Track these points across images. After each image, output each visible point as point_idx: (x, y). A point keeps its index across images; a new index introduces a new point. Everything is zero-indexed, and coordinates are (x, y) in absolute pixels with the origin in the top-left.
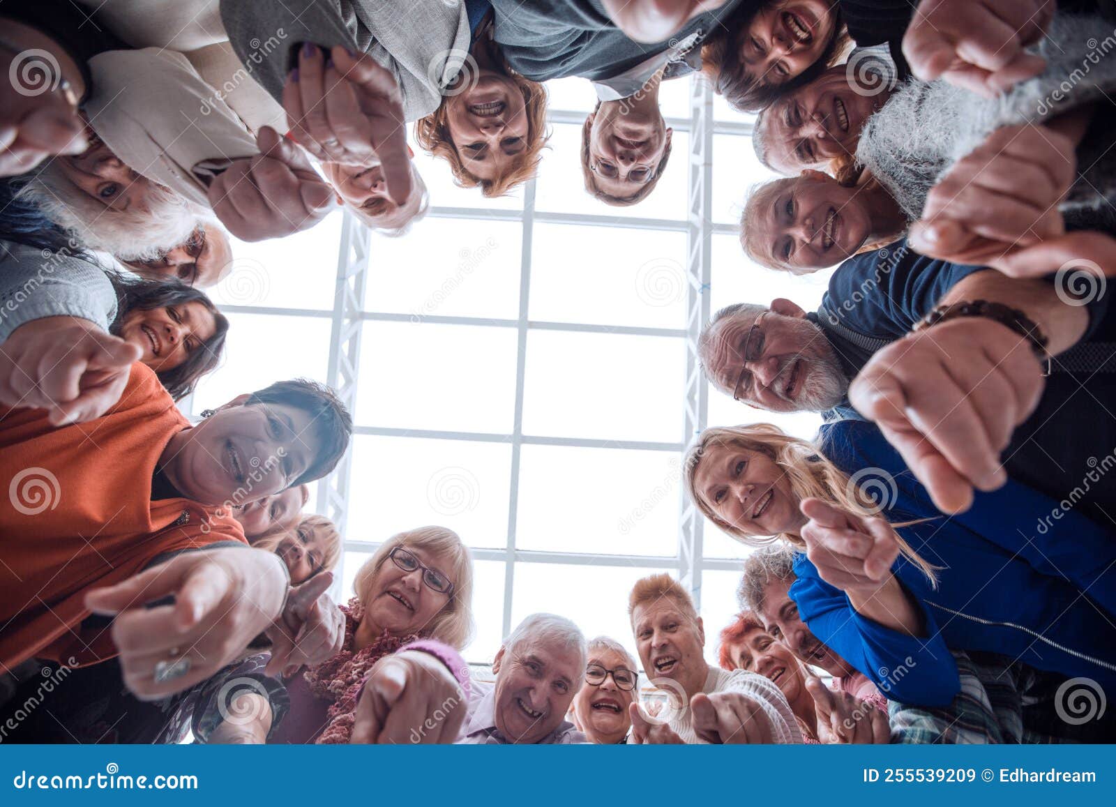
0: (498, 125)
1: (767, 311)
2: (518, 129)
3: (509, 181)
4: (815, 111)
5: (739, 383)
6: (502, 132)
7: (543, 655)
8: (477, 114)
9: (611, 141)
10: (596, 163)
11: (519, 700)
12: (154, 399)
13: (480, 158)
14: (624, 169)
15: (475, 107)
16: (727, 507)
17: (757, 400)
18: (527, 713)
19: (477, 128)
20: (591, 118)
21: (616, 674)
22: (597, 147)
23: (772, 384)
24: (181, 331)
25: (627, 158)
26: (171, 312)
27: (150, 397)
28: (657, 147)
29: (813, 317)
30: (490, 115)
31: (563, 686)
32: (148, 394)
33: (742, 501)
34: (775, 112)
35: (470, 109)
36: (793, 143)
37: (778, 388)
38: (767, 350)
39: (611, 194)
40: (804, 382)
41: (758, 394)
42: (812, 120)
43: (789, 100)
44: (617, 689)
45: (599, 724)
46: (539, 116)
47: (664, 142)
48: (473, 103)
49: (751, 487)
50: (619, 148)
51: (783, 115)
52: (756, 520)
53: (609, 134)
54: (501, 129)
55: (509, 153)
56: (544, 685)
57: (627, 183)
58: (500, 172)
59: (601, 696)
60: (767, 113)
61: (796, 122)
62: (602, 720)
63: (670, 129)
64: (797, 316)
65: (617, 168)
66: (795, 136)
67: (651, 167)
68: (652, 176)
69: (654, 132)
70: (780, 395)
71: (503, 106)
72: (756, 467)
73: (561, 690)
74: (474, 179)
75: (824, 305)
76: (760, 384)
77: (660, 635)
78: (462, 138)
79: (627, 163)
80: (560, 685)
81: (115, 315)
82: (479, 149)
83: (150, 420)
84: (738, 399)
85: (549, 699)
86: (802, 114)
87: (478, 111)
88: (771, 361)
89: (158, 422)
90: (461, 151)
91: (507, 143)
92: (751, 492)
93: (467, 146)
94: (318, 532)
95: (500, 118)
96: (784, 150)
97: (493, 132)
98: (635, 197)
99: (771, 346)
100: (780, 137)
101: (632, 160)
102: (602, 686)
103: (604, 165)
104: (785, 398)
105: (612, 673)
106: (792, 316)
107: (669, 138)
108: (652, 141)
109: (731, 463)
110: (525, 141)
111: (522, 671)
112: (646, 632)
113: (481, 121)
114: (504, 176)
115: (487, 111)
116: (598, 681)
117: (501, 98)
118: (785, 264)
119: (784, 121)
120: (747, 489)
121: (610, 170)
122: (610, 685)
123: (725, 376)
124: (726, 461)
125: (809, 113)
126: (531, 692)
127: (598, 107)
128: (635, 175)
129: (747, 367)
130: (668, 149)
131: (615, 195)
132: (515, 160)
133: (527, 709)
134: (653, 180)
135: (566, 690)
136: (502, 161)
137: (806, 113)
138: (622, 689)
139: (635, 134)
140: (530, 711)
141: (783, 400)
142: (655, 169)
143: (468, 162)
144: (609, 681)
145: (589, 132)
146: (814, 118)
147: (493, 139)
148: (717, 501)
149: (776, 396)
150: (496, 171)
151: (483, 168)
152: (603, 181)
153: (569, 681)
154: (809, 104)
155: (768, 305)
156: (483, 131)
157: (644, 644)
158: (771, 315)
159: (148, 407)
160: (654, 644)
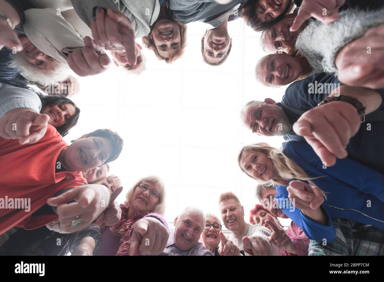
0: (170, 38)
1: (263, 102)
2: (177, 40)
3: (174, 58)
4: (282, 31)
5: (254, 127)
6: (172, 41)
7: (191, 219)
8: (163, 35)
9: (211, 44)
10: (206, 51)
11: (183, 235)
12: (56, 137)
13: (164, 50)
14: (216, 53)
15: (162, 32)
16: (251, 172)
17: (260, 132)
18: (185, 239)
19: (163, 40)
20: (204, 36)
21: (214, 225)
22: (207, 46)
23: (265, 127)
24: (64, 113)
25: (217, 49)
26: (60, 107)
27: (54, 137)
28: (227, 45)
29: (279, 104)
30: (167, 35)
31: (198, 230)
32: (53, 136)
33: (256, 170)
34: (267, 32)
35: (160, 33)
36: (273, 43)
37: (267, 128)
38: (263, 116)
39: (211, 62)
40: (276, 126)
41: (260, 131)
42: (280, 35)
43: (272, 28)
44: (215, 230)
45: (209, 242)
46: (184, 35)
47: (229, 43)
48: (162, 31)
49: (259, 165)
50: (214, 46)
51: (270, 33)
52: (261, 176)
53: (210, 41)
54: (171, 40)
55: (174, 48)
56: (191, 229)
57: (217, 58)
58: (171, 55)
59: (209, 233)
60: (264, 33)
61: (274, 36)
62: (210, 240)
63: (231, 39)
64: (274, 104)
65: (213, 53)
66: (274, 41)
67: (225, 52)
68: (226, 55)
69: (226, 39)
70: (268, 131)
71: (172, 32)
72: (261, 158)
73: (197, 231)
74: (163, 58)
75: (283, 100)
76: (261, 127)
77: (229, 212)
78: (158, 43)
79: (217, 51)
80: (196, 229)
81: (41, 108)
82: (164, 47)
83: (54, 145)
84: (253, 132)
85: (193, 235)
86: (277, 33)
87: (163, 33)
88: (265, 119)
89: (57, 145)
90: (158, 48)
91: (174, 45)
92: (259, 167)
93: (160, 46)
94: (114, 180)
95: (171, 36)
96: (270, 46)
97: (168, 41)
98: (220, 63)
99: (264, 114)
100: (269, 41)
101: (219, 50)
102: (210, 230)
103: (209, 52)
104: (269, 132)
105: (213, 225)
106: (272, 104)
107: (231, 42)
108: (225, 43)
109: (252, 157)
110: (180, 44)
111: (184, 224)
112: (225, 211)
113: (164, 37)
114: (173, 57)
115: (166, 33)
116: (208, 228)
117: (171, 29)
118: (270, 85)
119: (270, 35)
120: (257, 166)
121: (211, 54)
122: (212, 229)
123: (249, 125)
124: (250, 156)
125: (279, 32)
126: (187, 232)
127: (206, 32)
128: (220, 55)
129: (256, 121)
130: (231, 46)
131: (213, 63)
132: (176, 51)
133: (185, 238)
134: (226, 57)
135: (199, 231)
136: (172, 51)
137: (278, 32)
138: (216, 231)
139: (220, 41)
140: (187, 239)
141: (269, 133)
142: (226, 53)
143: (160, 52)
144: (212, 228)
145: (204, 41)
146: (281, 34)
147: (168, 43)
148: (248, 169)
149: (267, 131)
150: (170, 55)
151: (165, 54)
152: (209, 58)
153: (200, 228)
154: (279, 29)
155: (264, 101)
156: (165, 41)
157: (224, 215)
158: (265, 104)
159: (54, 140)
160: (227, 215)
